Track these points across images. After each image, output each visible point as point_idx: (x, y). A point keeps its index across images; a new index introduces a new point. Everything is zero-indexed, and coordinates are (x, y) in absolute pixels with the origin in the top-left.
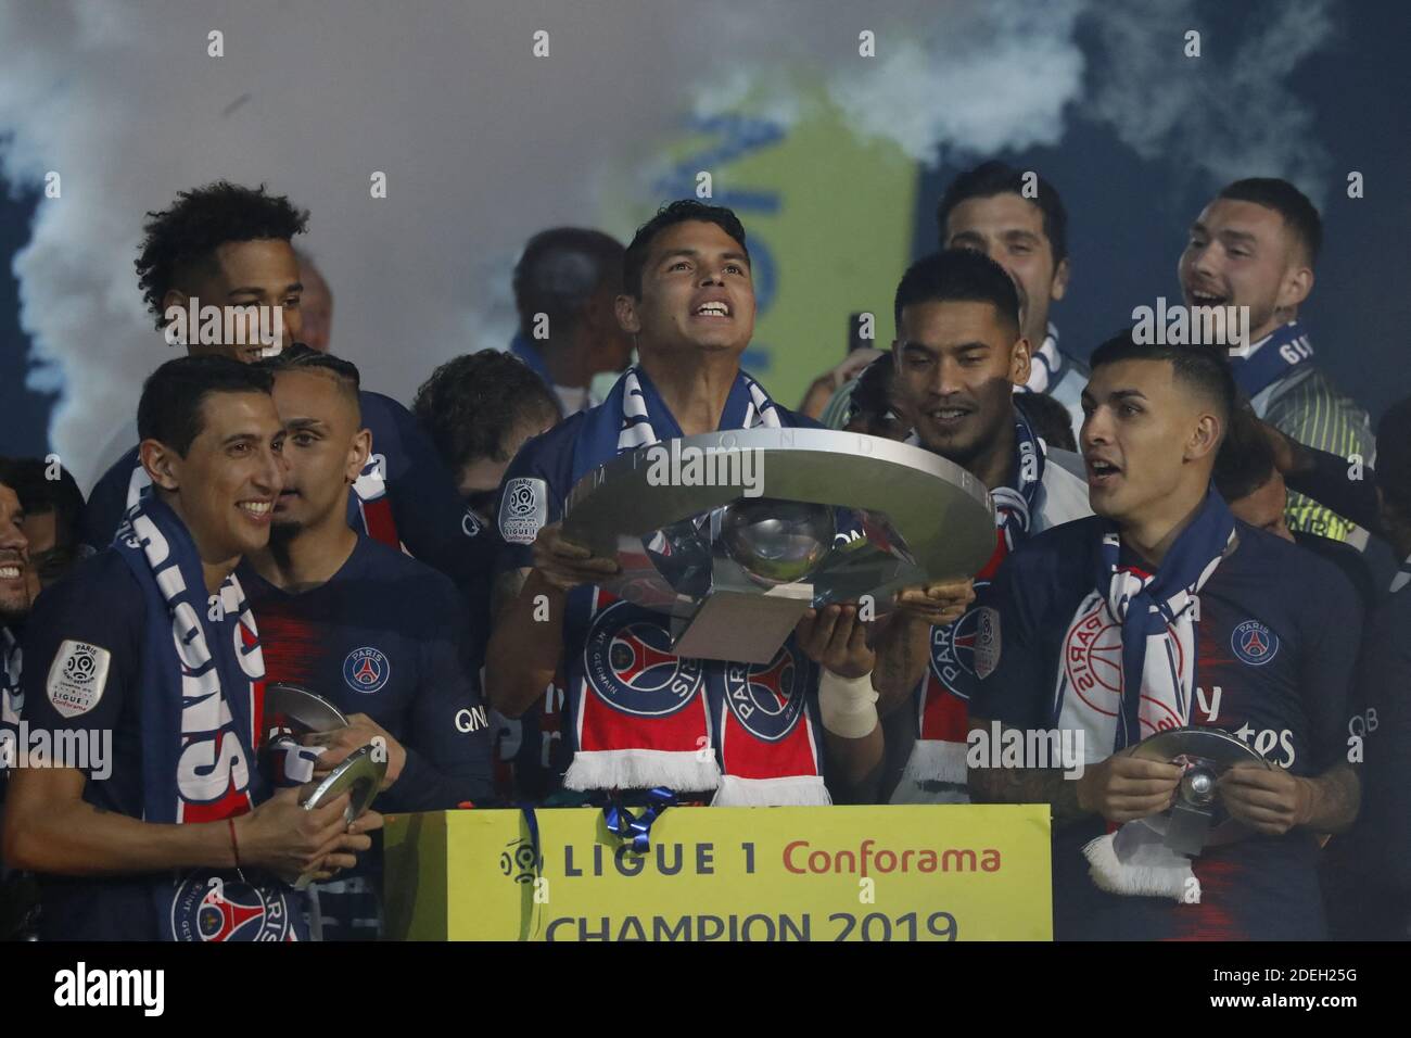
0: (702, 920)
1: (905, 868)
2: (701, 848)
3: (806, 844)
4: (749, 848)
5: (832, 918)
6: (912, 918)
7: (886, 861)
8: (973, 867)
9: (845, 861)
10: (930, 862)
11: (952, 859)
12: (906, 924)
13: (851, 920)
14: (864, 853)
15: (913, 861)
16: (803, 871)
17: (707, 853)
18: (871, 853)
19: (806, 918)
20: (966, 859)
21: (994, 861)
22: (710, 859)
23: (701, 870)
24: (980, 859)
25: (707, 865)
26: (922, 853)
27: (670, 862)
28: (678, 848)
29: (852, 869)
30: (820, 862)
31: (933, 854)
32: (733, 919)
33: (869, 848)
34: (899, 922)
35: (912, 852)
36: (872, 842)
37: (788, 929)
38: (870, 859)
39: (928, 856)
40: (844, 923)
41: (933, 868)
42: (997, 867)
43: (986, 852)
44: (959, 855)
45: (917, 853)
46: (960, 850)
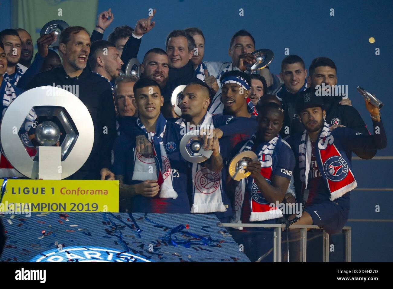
0: (42, 204)
1: (87, 194)
2: (42, 189)
3: (65, 188)
4: (53, 189)
5: (71, 204)
6: (88, 204)
7: (83, 192)
8: (102, 194)
9: (74, 192)
10: (92, 193)
11: (97, 192)
12: (87, 206)
13: (75, 205)
14: (78, 190)
15: (89, 192)
16: (64, 194)
17: (44, 190)
18: (79, 190)
19: (65, 204)
20: (100, 192)
21: (106, 192)
23: (42, 193)
24: (103, 192)
25: (44, 192)
26: (91, 190)
27: (35, 192)
28: (37, 189)
29: (75, 194)
30: (68, 192)
31: (93, 191)
32: (49, 204)
34: (85, 205)
35: (89, 190)
36: (80, 188)
37: (61, 206)
38: (79, 192)
39: (92, 191)
40: (73, 205)
41: (93, 194)
42: (107, 194)
43: (105, 190)
44: (99, 191)
45: (90, 190)
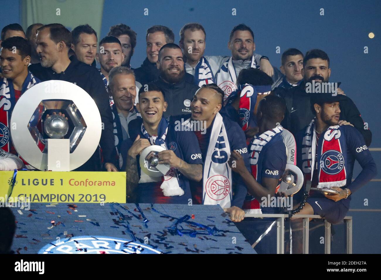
0: (51, 195)
1: (95, 185)
2: (51, 180)
3: (74, 179)
4: (62, 180)
5: (79, 195)
6: (96, 195)
7: (91, 183)
8: (109, 185)
9: (82, 183)
10: (100, 184)
11: (105, 183)
12: (95, 196)
13: (83, 196)
14: (86, 181)
15: (97, 183)
16: (73, 185)
17: (52, 181)
18: (88, 181)
19: (74, 195)
20: (108, 183)
21: (114, 184)
22: (53, 182)
23: (51, 184)
24: (111, 183)
25: (52, 183)
26: (99, 182)
27: (45, 183)
28: (46, 180)
29: (84, 185)
30: (77, 183)
31: (101, 182)
32: (58, 195)
33: (87, 180)
34: (93, 196)
35: (96, 182)
36: (88, 179)
37: (70, 198)
38: (88, 183)
39: (100, 182)
40: (82, 196)
41: (101, 185)
42: (114, 185)
43: (112, 182)
44: (106, 182)
45: (98, 182)
46: (107, 181)
